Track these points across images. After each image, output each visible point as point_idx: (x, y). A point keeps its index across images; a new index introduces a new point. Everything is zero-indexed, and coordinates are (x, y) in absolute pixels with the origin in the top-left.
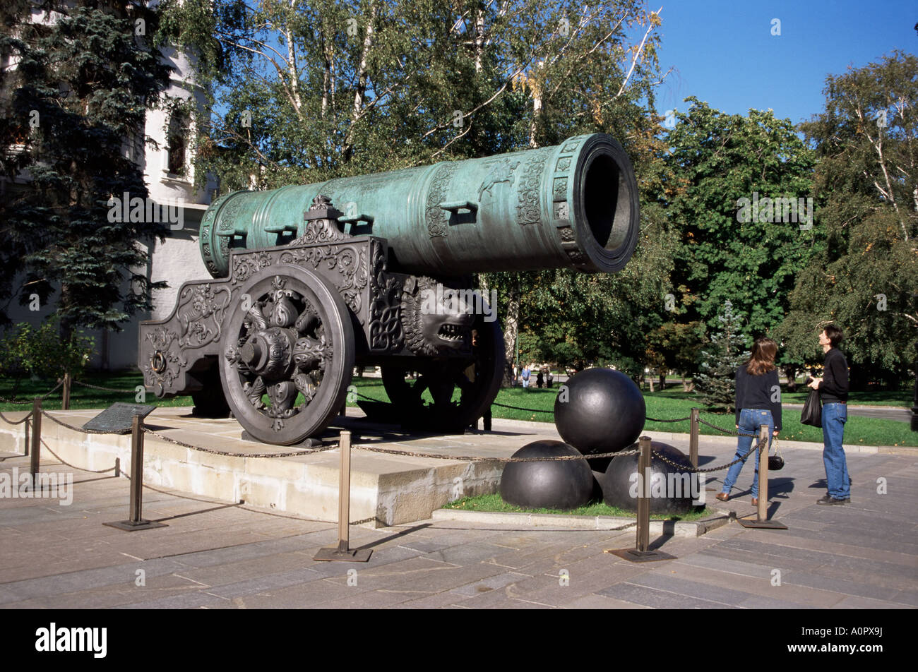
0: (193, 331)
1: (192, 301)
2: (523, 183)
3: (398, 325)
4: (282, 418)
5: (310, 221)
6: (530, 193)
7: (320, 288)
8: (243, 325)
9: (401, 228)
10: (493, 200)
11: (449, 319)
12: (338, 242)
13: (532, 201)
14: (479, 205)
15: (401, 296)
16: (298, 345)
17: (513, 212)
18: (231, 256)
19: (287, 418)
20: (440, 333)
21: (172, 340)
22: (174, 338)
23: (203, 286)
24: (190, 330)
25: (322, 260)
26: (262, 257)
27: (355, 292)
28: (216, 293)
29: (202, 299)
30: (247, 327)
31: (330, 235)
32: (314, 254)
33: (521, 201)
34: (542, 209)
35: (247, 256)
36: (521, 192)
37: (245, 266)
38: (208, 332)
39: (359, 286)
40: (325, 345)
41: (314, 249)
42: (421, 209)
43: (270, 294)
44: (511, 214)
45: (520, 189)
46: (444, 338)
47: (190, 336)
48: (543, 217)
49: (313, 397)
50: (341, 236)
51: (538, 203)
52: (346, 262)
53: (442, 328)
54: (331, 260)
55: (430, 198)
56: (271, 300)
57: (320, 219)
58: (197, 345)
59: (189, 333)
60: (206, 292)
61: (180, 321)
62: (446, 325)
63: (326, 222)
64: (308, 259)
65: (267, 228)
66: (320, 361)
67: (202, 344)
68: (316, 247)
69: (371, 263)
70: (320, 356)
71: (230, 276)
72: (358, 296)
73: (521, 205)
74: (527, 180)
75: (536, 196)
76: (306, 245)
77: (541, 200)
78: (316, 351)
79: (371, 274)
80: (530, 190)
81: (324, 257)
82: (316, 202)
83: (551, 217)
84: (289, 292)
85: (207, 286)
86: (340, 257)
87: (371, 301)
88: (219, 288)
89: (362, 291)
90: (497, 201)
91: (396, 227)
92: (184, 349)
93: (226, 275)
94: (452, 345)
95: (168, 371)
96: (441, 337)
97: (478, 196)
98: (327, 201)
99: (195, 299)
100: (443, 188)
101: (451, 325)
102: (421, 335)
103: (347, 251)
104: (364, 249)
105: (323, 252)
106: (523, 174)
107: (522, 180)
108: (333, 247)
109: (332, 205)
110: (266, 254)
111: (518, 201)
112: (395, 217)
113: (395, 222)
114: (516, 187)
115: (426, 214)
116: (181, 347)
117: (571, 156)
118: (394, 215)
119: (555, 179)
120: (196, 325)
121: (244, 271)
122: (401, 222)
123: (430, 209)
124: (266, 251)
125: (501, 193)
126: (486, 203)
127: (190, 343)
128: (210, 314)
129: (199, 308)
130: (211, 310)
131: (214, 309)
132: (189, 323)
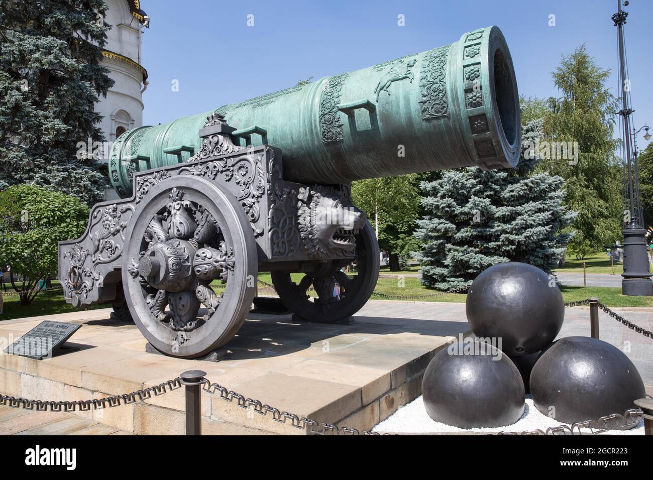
0: (104, 248)
1: (102, 221)
2: (424, 78)
3: (294, 231)
4: (185, 330)
5: (205, 137)
6: (435, 86)
7: (218, 196)
8: (144, 238)
9: (294, 137)
10: (392, 98)
12: (234, 154)
13: (438, 95)
14: (377, 105)
15: (296, 204)
16: (198, 256)
17: (415, 107)
18: (134, 177)
19: (191, 330)
20: (334, 238)
21: (86, 257)
22: (88, 255)
23: (111, 207)
24: (101, 247)
25: (219, 174)
26: (162, 176)
27: (253, 200)
28: (122, 212)
29: (110, 218)
30: (148, 240)
31: (225, 148)
32: (210, 167)
33: (424, 96)
34: (450, 100)
35: (149, 177)
36: (424, 86)
37: (147, 185)
38: (116, 247)
39: (256, 193)
40: (226, 254)
41: (211, 163)
42: (315, 117)
43: (168, 206)
44: (413, 109)
45: (421, 84)
46: (339, 242)
47: (101, 252)
48: (451, 108)
50: (236, 148)
51: (445, 95)
52: (242, 172)
53: (336, 232)
54: (227, 172)
55: (322, 105)
56: (169, 213)
57: (214, 135)
58: (107, 259)
59: (100, 249)
60: (114, 211)
61: (92, 239)
62: (340, 230)
63: (221, 137)
64: (205, 173)
65: (166, 149)
66: (222, 271)
67: (112, 259)
68: (212, 161)
69: (268, 171)
70: (222, 266)
71: (134, 195)
72: (256, 204)
73: (425, 99)
74: (429, 74)
75: (441, 88)
76: (202, 161)
77: (449, 92)
78: (217, 262)
79: (268, 182)
80: (434, 83)
81: (221, 169)
82: (211, 120)
83: (462, 107)
84: (186, 202)
85: (115, 205)
86: (236, 168)
87: (269, 209)
88: (125, 206)
89: (259, 199)
90: (397, 98)
91: (289, 137)
92: (96, 264)
93: (130, 195)
95: (84, 285)
96: (335, 241)
97: (375, 96)
98: (221, 118)
99: (104, 219)
100: (336, 94)
101: (345, 230)
102: (317, 241)
103: (242, 162)
104: (259, 158)
105: (220, 165)
106: (423, 70)
107: (424, 75)
108: (228, 160)
109: (225, 121)
110: (165, 172)
111: (421, 96)
112: (288, 128)
113: (288, 132)
114: (417, 82)
115: (320, 121)
116: (94, 262)
117: (480, 43)
118: (287, 126)
119: (465, 67)
120: (106, 242)
121: (146, 190)
122: (294, 131)
123: (324, 115)
124: (165, 170)
125: (401, 91)
126: (385, 102)
127: (102, 259)
128: (118, 231)
129: (107, 227)
130: (118, 227)
131: (121, 226)
132: (99, 241)
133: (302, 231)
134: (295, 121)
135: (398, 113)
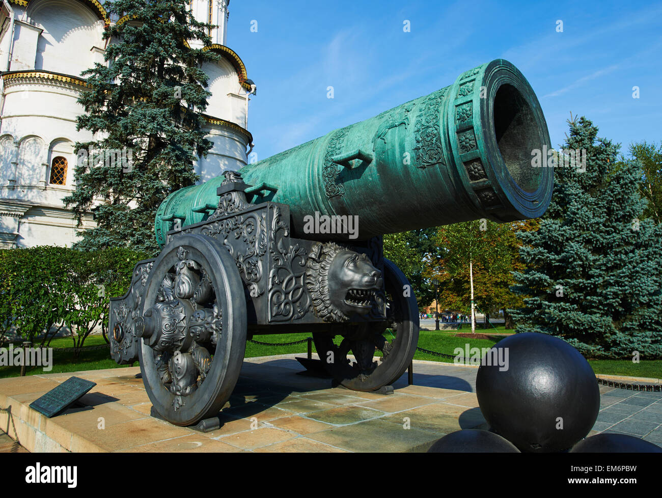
1: (141, 278)
2: (418, 122)
3: (303, 291)
4: (181, 395)
5: (222, 195)
6: (430, 130)
7: (212, 256)
8: (157, 297)
9: (301, 193)
10: (388, 147)
11: (353, 283)
12: (243, 212)
13: (432, 139)
14: (373, 154)
15: (306, 263)
16: (193, 317)
17: (410, 154)
18: (168, 236)
19: (186, 395)
20: (347, 299)
21: (128, 313)
23: (149, 264)
25: (231, 231)
27: (256, 259)
29: (147, 276)
31: (238, 205)
32: (224, 225)
33: (418, 142)
34: (443, 144)
36: (418, 131)
39: (260, 253)
40: (217, 316)
41: (225, 221)
42: (319, 171)
45: (416, 129)
46: (352, 304)
48: (446, 153)
49: (207, 373)
50: (248, 205)
51: (439, 139)
52: (249, 230)
53: (348, 294)
54: (238, 230)
55: (326, 159)
57: (229, 192)
62: (353, 290)
63: (234, 194)
64: (220, 231)
65: (194, 208)
66: (212, 334)
68: (226, 219)
70: (212, 328)
72: (259, 263)
73: (420, 145)
74: (423, 118)
75: (435, 132)
76: (219, 219)
77: (442, 136)
78: (208, 324)
79: (271, 240)
80: (428, 127)
81: (232, 227)
82: (227, 178)
83: (455, 153)
84: (190, 261)
85: (152, 263)
86: (244, 225)
87: (271, 268)
89: (262, 258)
90: (393, 146)
91: (297, 192)
92: (135, 320)
94: (360, 311)
95: (125, 341)
96: (348, 302)
97: (371, 146)
99: (143, 276)
100: (338, 146)
101: (357, 290)
102: (328, 302)
103: (250, 220)
104: (264, 215)
105: (231, 223)
106: (419, 114)
107: (419, 119)
108: (239, 217)
109: (242, 179)
111: (415, 142)
112: (296, 183)
113: (296, 187)
114: (412, 127)
115: (323, 175)
117: (474, 80)
118: (295, 181)
119: (457, 106)
122: (301, 186)
123: (326, 168)
124: (191, 229)
125: (396, 138)
126: (381, 152)
129: (144, 284)
132: (139, 298)
133: (313, 292)
134: (302, 176)
135: (394, 162)
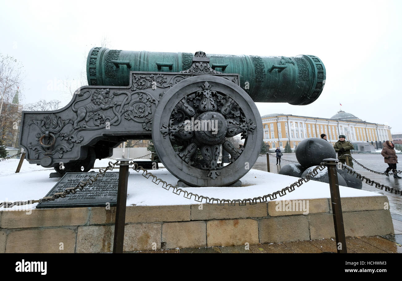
12: (218, 74)
18: (131, 74)
21: (65, 125)
22: (68, 123)
26: (158, 77)
28: (116, 95)
29: (102, 98)
34: (310, 75)
35: (144, 76)
36: (300, 67)
37: (144, 81)
42: (252, 68)
48: (310, 78)
58: (95, 128)
60: (106, 93)
67: (101, 127)
71: (131, 85)
76: (195, 74)
77: (310, 72)
82: (199, 54)
83: (316, 78)
88: (119, 91)
92: (80, 130)
93: (128, 85)
95: (60, 147)
104: (235, 79)
110: (163, 76)
111: (299, 71)
116: (77, 129)
120: (96, 115)
121: (143, 84)
124: (162, 74)
127: (87, 127)
128: (112, 107)
129: (99, 103)
130: (111, 105)
131: (115, 105)
132: (86, 113)
135: (290, 75)
